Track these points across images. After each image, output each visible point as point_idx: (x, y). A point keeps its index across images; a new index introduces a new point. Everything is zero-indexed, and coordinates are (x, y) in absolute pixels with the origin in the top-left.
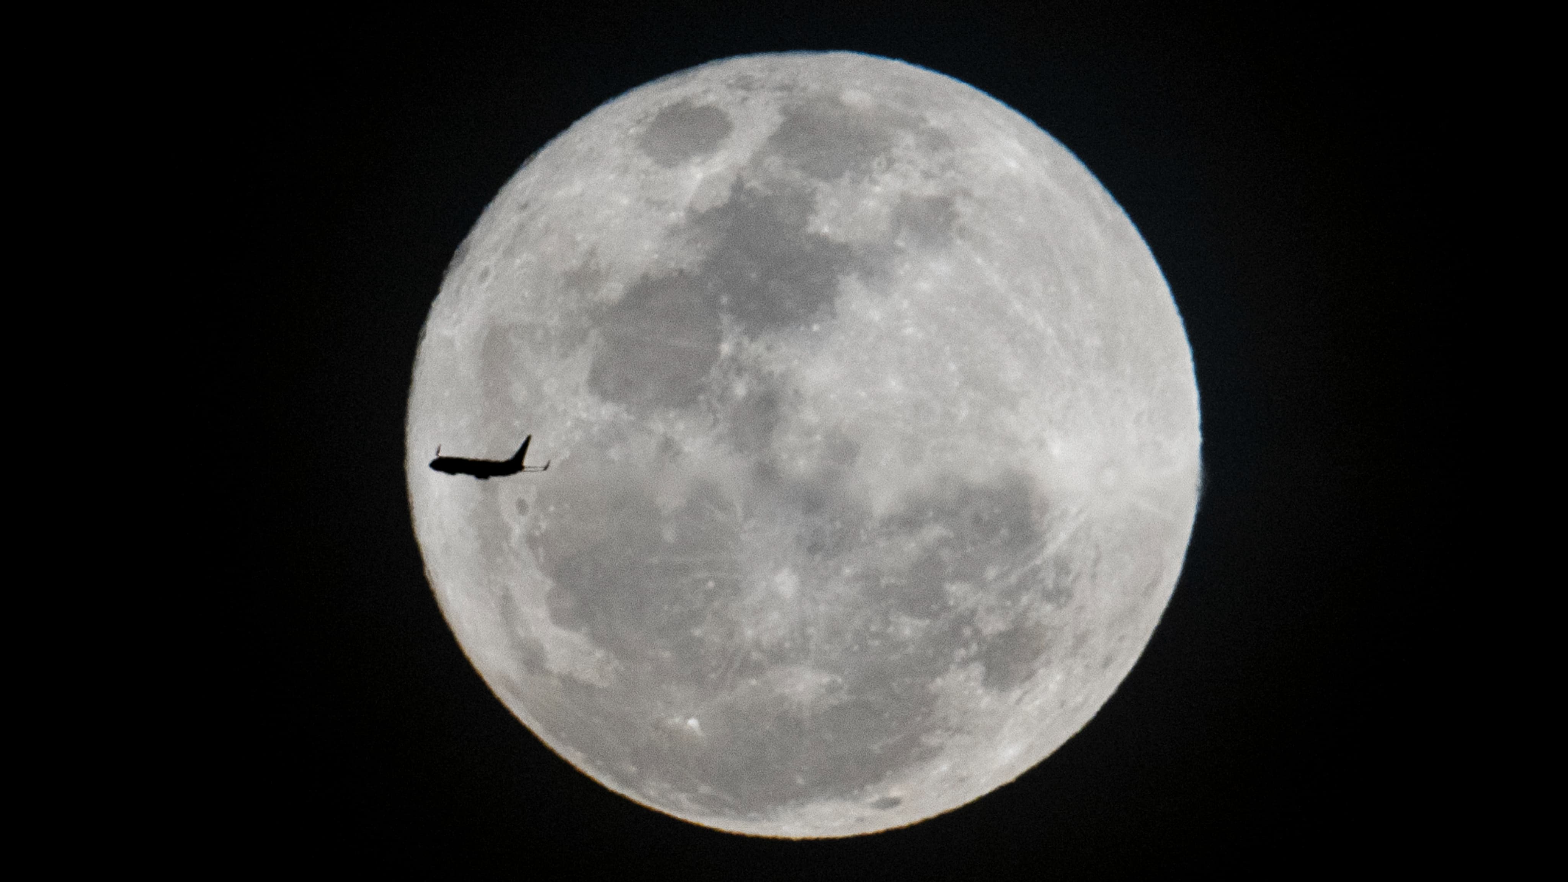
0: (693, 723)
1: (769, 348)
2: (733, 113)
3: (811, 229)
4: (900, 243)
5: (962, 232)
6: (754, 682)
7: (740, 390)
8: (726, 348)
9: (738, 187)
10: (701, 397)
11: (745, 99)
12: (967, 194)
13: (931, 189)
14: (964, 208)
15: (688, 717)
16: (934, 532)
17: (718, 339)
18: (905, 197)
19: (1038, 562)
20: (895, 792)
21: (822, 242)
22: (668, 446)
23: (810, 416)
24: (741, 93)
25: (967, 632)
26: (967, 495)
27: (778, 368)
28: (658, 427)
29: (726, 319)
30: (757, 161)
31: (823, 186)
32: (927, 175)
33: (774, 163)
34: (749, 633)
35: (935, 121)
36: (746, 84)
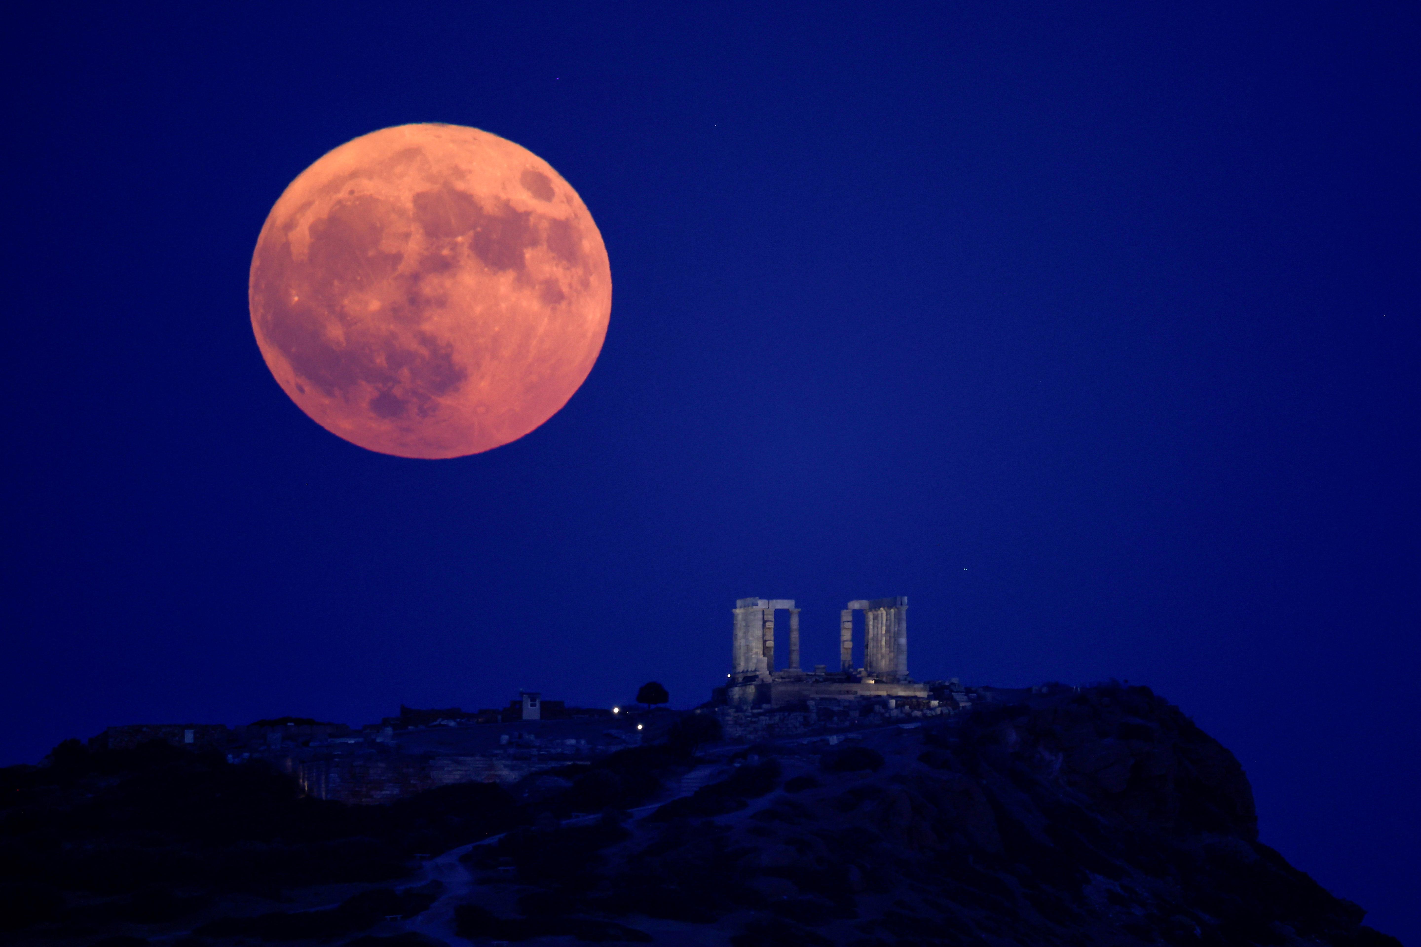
0: (296, 299)
1: (468, 256)
2: (556, 199)
3: (525, 251)
4: (537, 287)
5: (554, 309)
6: (326, 313)
7: (445, 252)
8: (460, 239)
9: (528, 214)
10: (434, 239)
11: (563, 202)
12: (570, 304)
13: (565, 289)
14: (564, 305)
15: (298, 295)
16: (424, 351)
17: (462, 234)
18: (557, 281)
19: (433, 397)
20: (307, 389)
21: (522, 257)
22: (407, 236)
23: (448, 283)
24: (565, 200)
25: (390, 384)
26: (448, 357)
27: (462, 263)
28: (413, 227)
29: (471, 233)
30: (542, 217)
31: (545, 247)
32: (570, 285)
33: (545, 224)
34: (346, 302)
35: (593, 279)
36: (569, 200)
